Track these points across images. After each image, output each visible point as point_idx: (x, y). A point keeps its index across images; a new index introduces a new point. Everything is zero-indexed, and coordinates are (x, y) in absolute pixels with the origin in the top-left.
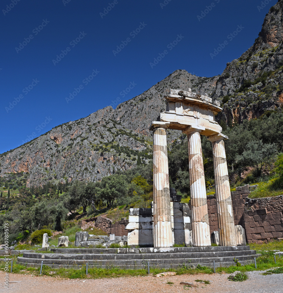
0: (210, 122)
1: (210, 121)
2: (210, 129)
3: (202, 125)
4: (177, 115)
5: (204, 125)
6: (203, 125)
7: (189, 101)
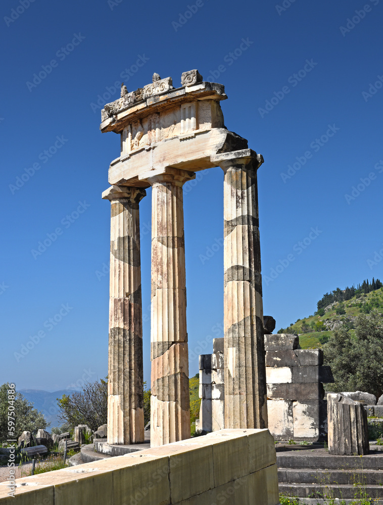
0: (181, 140)
1: (180, 138)
2: (180, 160)
3: (162, 159)
4: (123, 161)
5: (167, 158)
6: (164, 160)
7: (126, 118)
